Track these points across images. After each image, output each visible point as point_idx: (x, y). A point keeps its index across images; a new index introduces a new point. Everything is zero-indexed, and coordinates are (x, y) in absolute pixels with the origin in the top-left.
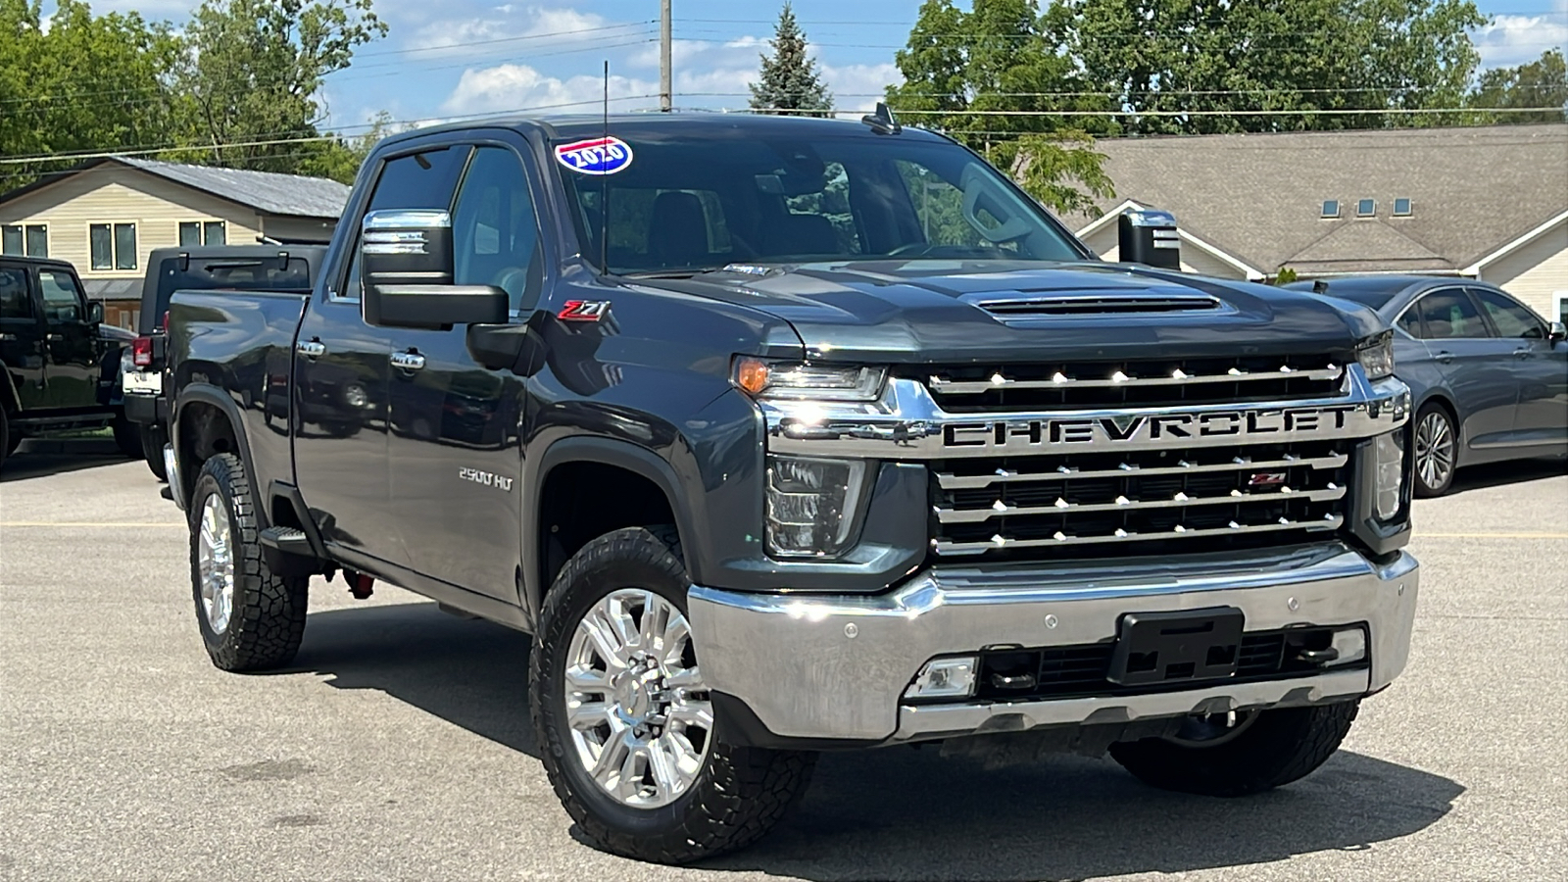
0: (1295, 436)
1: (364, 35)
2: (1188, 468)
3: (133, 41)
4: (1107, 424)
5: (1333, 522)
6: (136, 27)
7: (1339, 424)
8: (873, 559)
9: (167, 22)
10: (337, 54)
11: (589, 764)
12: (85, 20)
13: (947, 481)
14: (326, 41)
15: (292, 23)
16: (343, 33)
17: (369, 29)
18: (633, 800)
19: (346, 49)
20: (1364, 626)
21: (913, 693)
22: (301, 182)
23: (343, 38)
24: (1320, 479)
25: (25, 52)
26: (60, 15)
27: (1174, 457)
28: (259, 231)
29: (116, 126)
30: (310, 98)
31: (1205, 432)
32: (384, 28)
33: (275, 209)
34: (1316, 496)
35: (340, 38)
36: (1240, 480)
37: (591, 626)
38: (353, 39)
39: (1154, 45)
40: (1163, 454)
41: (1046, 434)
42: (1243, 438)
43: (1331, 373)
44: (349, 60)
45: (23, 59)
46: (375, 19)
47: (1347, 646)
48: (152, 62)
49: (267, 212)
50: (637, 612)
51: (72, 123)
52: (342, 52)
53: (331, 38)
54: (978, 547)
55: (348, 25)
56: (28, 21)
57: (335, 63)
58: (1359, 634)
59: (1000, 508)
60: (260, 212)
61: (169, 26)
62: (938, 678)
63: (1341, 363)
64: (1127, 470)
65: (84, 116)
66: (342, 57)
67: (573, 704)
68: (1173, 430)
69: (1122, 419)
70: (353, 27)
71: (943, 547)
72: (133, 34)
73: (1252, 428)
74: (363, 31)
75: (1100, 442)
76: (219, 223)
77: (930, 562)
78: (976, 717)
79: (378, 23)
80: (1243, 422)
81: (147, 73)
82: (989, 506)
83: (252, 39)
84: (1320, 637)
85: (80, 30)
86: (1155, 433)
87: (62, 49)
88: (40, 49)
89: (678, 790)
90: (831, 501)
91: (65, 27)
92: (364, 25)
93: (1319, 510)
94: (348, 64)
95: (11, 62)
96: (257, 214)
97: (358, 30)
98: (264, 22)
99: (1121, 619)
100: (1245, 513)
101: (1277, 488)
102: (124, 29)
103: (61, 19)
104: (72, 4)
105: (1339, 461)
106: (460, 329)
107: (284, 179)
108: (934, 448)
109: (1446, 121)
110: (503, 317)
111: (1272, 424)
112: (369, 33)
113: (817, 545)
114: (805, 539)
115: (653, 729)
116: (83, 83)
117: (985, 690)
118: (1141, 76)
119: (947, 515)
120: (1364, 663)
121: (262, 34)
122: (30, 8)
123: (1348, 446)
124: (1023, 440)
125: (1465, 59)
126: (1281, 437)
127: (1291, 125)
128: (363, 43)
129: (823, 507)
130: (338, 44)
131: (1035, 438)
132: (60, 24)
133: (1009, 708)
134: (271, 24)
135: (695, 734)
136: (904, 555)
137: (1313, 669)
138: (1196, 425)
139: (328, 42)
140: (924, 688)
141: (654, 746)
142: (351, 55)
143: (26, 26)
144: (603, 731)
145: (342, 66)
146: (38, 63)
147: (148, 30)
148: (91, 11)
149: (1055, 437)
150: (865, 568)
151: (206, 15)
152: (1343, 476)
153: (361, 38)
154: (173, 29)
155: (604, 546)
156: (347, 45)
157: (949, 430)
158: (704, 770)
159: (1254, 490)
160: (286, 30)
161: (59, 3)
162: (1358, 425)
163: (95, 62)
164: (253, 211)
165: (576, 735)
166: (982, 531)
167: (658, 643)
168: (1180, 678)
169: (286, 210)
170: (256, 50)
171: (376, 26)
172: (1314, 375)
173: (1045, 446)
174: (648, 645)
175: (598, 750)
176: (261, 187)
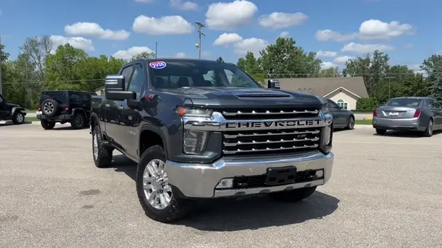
0: (308, 126)
2: (284, 133)
4: (265, 123)
5: (316, 146)
7: (318, 123)
8: (209, 155)
11: (148, 198)
13: (226, 136)
18: (157, 207)
20: (323, 169)
21: (218, 187)
24: (313, 136)
27: (281, 131)
31: (288, 125)
34: (313, 140)
36: (295, 136)
37: (148, 167)
39: (273, 65)
40: (278, 130)
41: (250, 125)
42: (296, 126)
43: (316, 112)
47: (319, 174)
50: (158, 164)
54: (234, 152)
58: (322, 171)
59: (239, 143)
62: (224, 183)
63: (318, 110)
64: (270, 134)
67: (145, 184)
68: (280, 124)
69: (268, 122)
71: (225, 152)
73: (298, 124)
75: (263, 127)
77: (222, 155)
78: (233, 193)
80: (296, 122)
82: (237, 142)
84: (313, 172)
86: (276, 125)
89: (166, 205)
90: (199, 140)
93: (313, 143)
99: (268, 169)
100: (296, 144)
101: (304, 138)
105: (318, 132)
106: (126, 100)
108: (224, 128)
109: (317, 76)
110: (135, 98)
111: (303, 124)
113: (196, 151)
114: (193, 150)
115: (161, 191)
117: (235, 186)
118: (271, 69)
119: (226, 144)
120: (323, 177)
123: (320, 129)
125: (319, 68)
126: (305, 126)
127: (294, 77)
129: (198, 142)
131: (248, 126)
133: (241, 190)
135: (169, 193)
136: (216, 154)
137: (311, 180)
138: (286, 123)
140: (220, 186)
141: (161, 195)
144: (151, 191)
149: (252, 126)
150: (206, 157)
152: (319, 135)
155: (151, 149)
157: (227, 124)
158: (171, 202)
159: (299, 139)
162: (322, 124)
163: (116, 66)
165: (145, 191)
166: (235, 148)
167: (162, 171)
168: (282, 182)
172: (312, 112)
173: (250, 128)
174: (160, 172)
175: (149, 195)
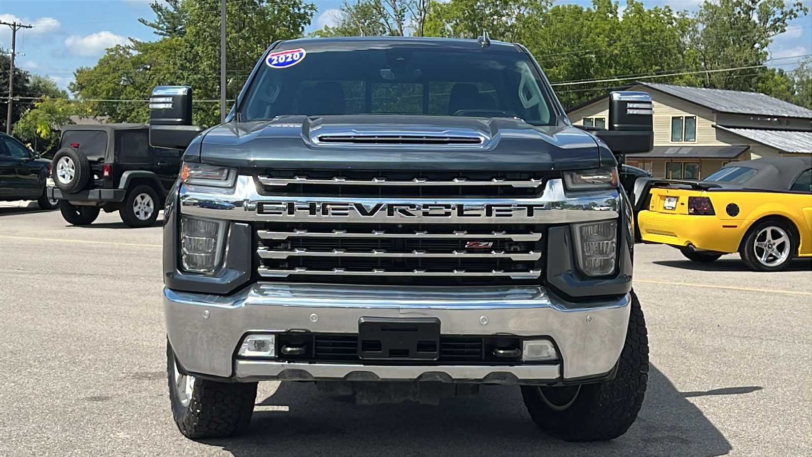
0: (496, 220)
1: (795, 14)
2: (420, 235)
3: (666, 21)
4: (358, 206)
5: (535, 274)
6: (668, 14)
7: (531, 214)
9: (685, 11)
10: (779, 25)
12: (639, 11)
13: (263, 234)
14: (772, 18)
15: (754, 9)
16: (782, 14)
17: (797, 11)
19: (784, 23)
21: (241, 353)
22: (744, 95)
23: (782, 16)
25: (608, 28)
26: (628, 9)
28: (713, 121)
29: (654, 66)
30: (765, 49)
31: (426, 214)
32: (806, 10)
33: (724, 110)
34: (520, 258)
35: (781, 16)
36: (459, 245)
38: (788, 17)
40: (400, 226)
41: (319, 210)
42: (456, 219)
43: (533, 183)
44: (786, 28)
45: (607, 32)
46: (801, 5)
48: (674, 32)
49: (718, 111)
51: (631, 65)
52: (782, 24)
53: (776, 16)
55: (785, 9)
56: (611, 12)
57: (777, 30)
59: (298, 251)
60: (714, 111)
61: (687, 13)
62: (257, 345)
63: (542, 179)
64: (378, 234)
65: (637, 61)
66: (781, 27)
68: (404, 212)
69: (367, 204)
70: (788, 10)
71: (264, 271)
72: (666, 18)
73: (461, 213)
74: (794, 12)
75: (355, 216)
76: (693, 117)
77: (256, 279)
78: (275, 368)
79: (803, 8)
80: (454, 210)
81: (672, 37)
82: (291, 250)
83: (731, 19)
85: (637, 16)
86: (392, 213)
87: (627, 27)
88: (616, 26)
91: (630, 15)
92: (795, 9)
94: (785, 31)
95: (601, 34)
96: (713, 112)
97: (791, 12)
98: (738, 9)
99: (359, 321)
100: (464, 264)
101: (486, 251)
102: (662, 15)
103: (628, 11)
104: (634, 3)
105: (536, 237)
107: (734, 94)
112: (797, 13)
116: (637, 44)
117: (280, 354)
119: (265, 254)
120: (558, 361)
121: (737, 15)
122: (613, 6)
123: (541, 228)
124: (304, 213)
126: (485, 220)
128: (794, 19)
130: (779, 20)
131: (314, 213)
132: (627, 14)
134: (742, 10)
136: (239, 275)
138: (419, 210)
139: (773, 19)
142: (787, 25)
143: (610, 15)
145: (781, 32)
146: (614, 34)
147: (675, 15)
148: (643, 6)
149: (326, 212)
151: (708, 6)
152: (539, 246)
153: (793, 16)
154: (688, 15)
156: (784, 20)
157: (260, 205)
159: (470, 251)
160: (751, 13)
161: (627, 2)
162: (547, 216)
163: (644, 33)
164: (711, 111)
168: (399, 357)
169: (730, 110)
170: (732, 24)
171: (801, 9)
172: (518, 184)
173: (320, 217)
176: (720, 98)
